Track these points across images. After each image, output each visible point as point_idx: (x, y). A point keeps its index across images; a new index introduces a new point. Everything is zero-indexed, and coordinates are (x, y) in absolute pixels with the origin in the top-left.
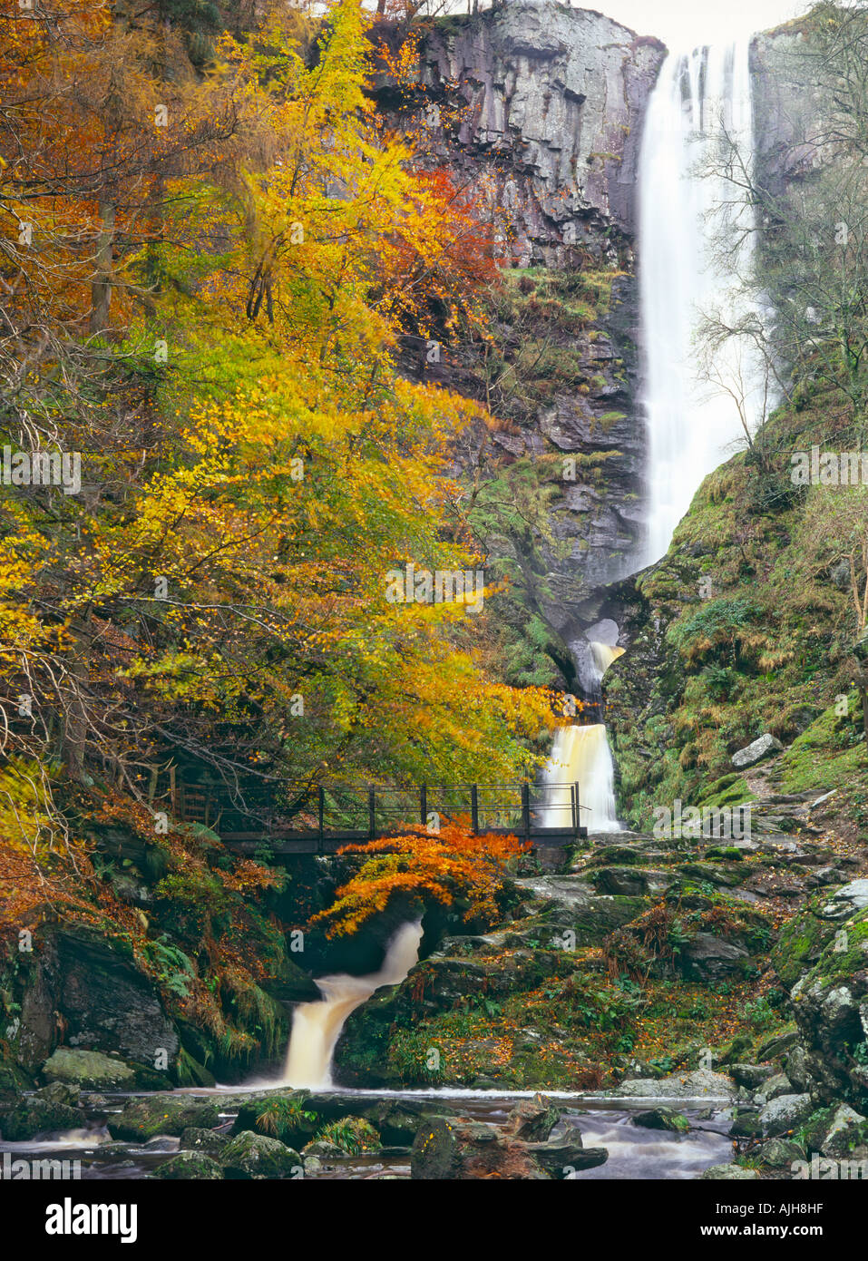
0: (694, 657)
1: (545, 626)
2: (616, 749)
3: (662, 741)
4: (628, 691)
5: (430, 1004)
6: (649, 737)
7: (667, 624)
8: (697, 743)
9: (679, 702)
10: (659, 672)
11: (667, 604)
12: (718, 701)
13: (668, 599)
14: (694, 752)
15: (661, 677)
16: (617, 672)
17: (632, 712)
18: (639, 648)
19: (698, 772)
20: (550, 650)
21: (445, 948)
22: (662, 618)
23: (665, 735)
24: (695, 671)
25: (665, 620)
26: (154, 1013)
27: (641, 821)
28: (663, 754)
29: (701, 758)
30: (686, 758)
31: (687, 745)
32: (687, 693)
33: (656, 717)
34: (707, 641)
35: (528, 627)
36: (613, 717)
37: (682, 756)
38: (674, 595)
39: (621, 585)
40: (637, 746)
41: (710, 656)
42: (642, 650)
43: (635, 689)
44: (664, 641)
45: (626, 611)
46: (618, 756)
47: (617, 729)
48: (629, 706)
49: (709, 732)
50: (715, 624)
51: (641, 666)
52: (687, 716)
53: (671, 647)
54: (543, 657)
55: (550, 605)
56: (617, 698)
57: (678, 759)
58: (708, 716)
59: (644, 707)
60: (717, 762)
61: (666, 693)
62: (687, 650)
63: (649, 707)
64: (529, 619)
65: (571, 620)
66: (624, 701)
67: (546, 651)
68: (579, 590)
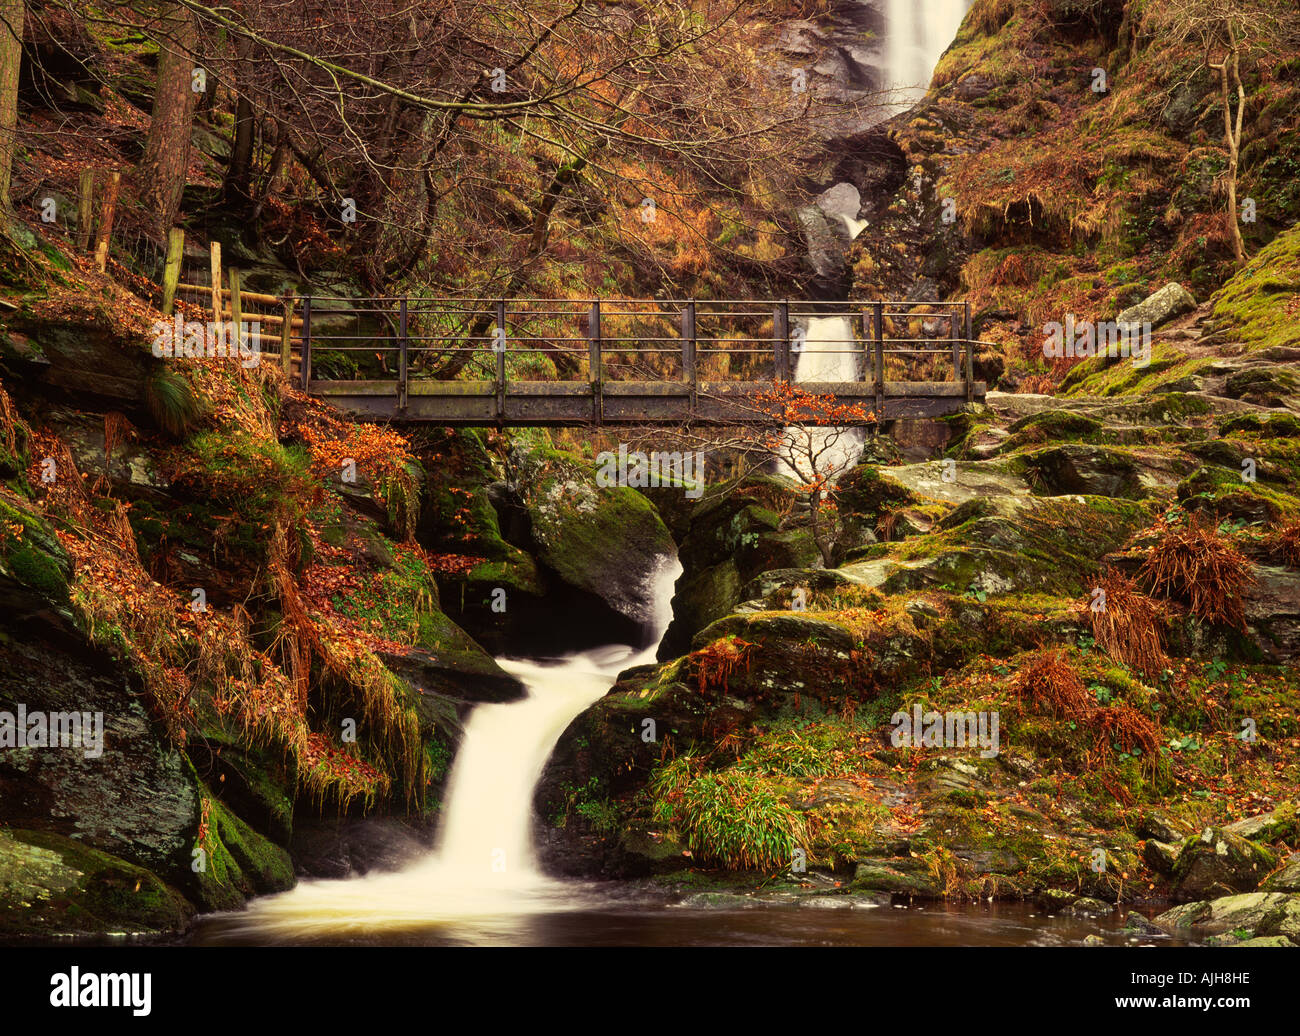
4: (881, 271)
5: (739, 704)
7: (932, 184)
9: (954, 285)
10: (923, 246)
11: (931, 158)
13: (931, 153)
15: (925, 253)
16: (867, 245)
18: (895, 215)
21: (766, 592)
22: (924, 176)
25: (929, 179)
26: (134, 733)
38: (939, 147)
39: (865, 137)
42: (899, 218)
44: (928, 205)
45: (870, 172)
48: (884, 291)
56: (866, 280)
59: (903, 292)
61: (933, 274)
63: (909, 292)
66: (876, 284)
68: (810, 142)
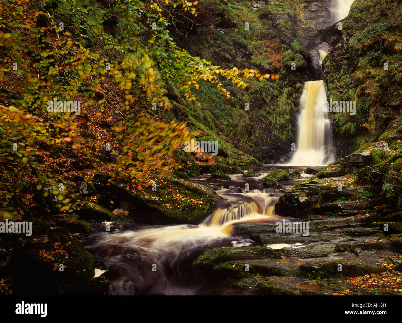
0: (362, 50)
1: (299, 43)
2: (328, 90)
3: (348, 86)
4: (333, 66)
6: (342, 84)
7: (349, 39)
8: (365, 85)
9: (355, 69)
10: (346, 58)
11: (349, 31)
12: (373, 67)
13: (349, 30)
14: (363, 89)
15: (347, 60)
16: (328, 59)
17: (335, 74)
18: (338, 49)
19: (365, 97)
20: (301, 52)
22: (347, 37)
23: (349, 83)
24: (363, 55)
25: (348, 38)
27: (339, 119)
28: (349, 91)
29: (367, 91)
30: (359, 92)
31: (360, 86)
32: (359, 64)
33: (345, 76)
34: (369, 41)
35: (293, 44)
36: (327, 77)
37: (357, 91)
38: (352, 28)
39: (330, 28)
40: (337, 88)
41: (370, 47)
42: (339, 50)
43: (336, 65)
44: (348, 45)
46: (329, 93)
47: (328, 81)
48: (334, 72)
49: (370, 80)
50: (372, 34)
51: (338, 56)
52: (360, 74)
53: (351, 47)
54: (298, 55)
55: (302, 38)
56: (329, 69)
57: (355, 93)
58: (370, 73)
59: (340, 72)
60: (374, 93)
61: (349, 66)
62: (359, 47)
63: (342, 72)
64: (293, 41)
65: (310, 43)
66: (331, 70)
67: (299, 53)
68: (313, 31)
